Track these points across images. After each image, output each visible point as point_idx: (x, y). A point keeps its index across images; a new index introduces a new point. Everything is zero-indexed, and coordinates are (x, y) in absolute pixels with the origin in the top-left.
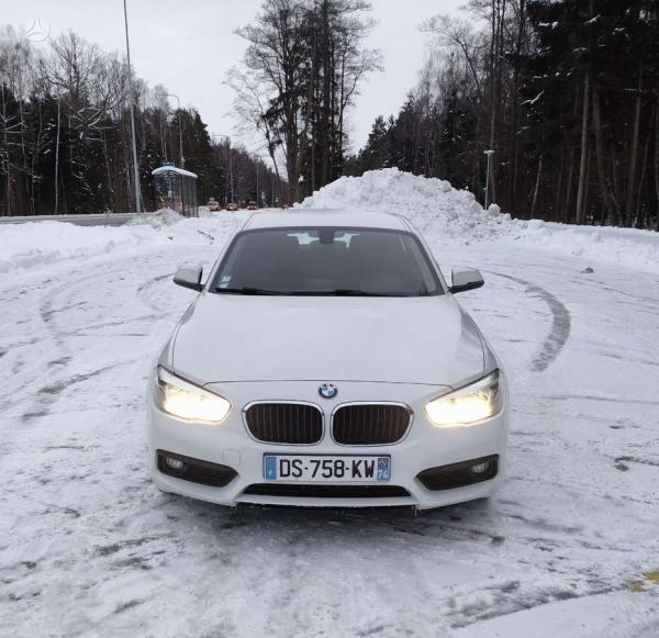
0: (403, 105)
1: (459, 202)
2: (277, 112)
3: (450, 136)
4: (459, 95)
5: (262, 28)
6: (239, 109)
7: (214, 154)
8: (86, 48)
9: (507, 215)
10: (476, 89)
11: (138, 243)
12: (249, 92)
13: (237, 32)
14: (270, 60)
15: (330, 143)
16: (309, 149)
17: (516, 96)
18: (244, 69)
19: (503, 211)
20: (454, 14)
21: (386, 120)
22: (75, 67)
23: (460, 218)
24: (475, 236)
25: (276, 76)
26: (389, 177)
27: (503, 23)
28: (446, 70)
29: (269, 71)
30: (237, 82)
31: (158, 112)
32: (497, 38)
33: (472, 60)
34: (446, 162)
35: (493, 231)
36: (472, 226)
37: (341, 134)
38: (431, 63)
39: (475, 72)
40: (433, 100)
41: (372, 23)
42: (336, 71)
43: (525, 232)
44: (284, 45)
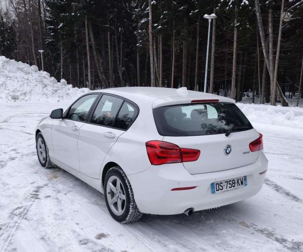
3: (4, 41)
23: (48, 87)
24: (59, 97)
26: (1, 62)
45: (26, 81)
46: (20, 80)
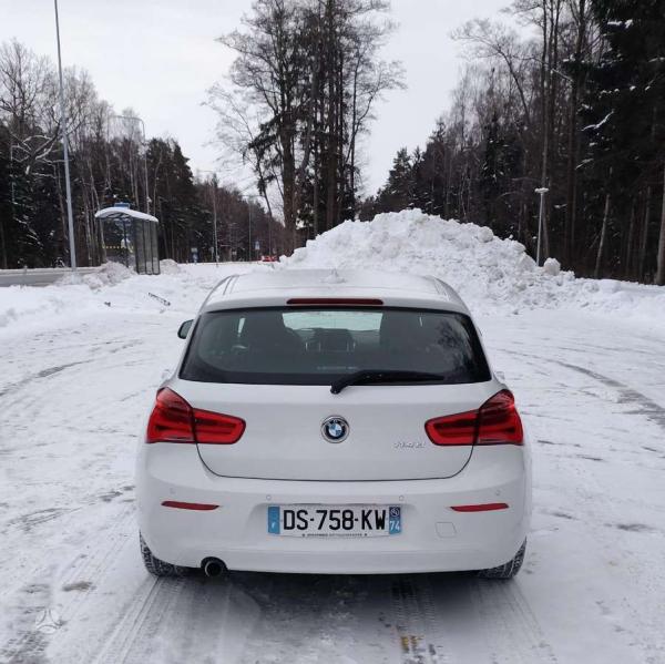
0: (431, 134)
1: (504, 255)
2: (271, 140)
3: (490, 172)
4: (501, 121)
5: (252, 35)
6: (223, 137)
7: (198, 195)
8: (33, 61)
9: (570, 273)
10: (522, 113)
11: (57, 311)
12: (235, 115)
13: (221, 39)
14: (264, 76)
15: (338, 180)
16: (311, 188)
17: (574, 121)
18: (230, 87)
19: (564, 268)
20: (495, 18)
21: (410, 152)
22: (19, 85)
23: (506, 278)
24: (527, 302)
25: (270, 95)
26: (410, 222)
27: (556, 29)
28: (486, 89)
29: (261, 89)
30: (221, 103)
31: (127, 142)
32: (550, 47)
33: (517, 77)
34: (486, 204)
35: (551, 296)
36: (522, 288)
37: (353, 169)
38: (466, 81)
39: (521, 92)
40: (469, 128)
41: (390, 27)
42: (346, 89)
43: (595, 297)
44: (281, 56)
45: (454, 266)
46: (441, 263)
